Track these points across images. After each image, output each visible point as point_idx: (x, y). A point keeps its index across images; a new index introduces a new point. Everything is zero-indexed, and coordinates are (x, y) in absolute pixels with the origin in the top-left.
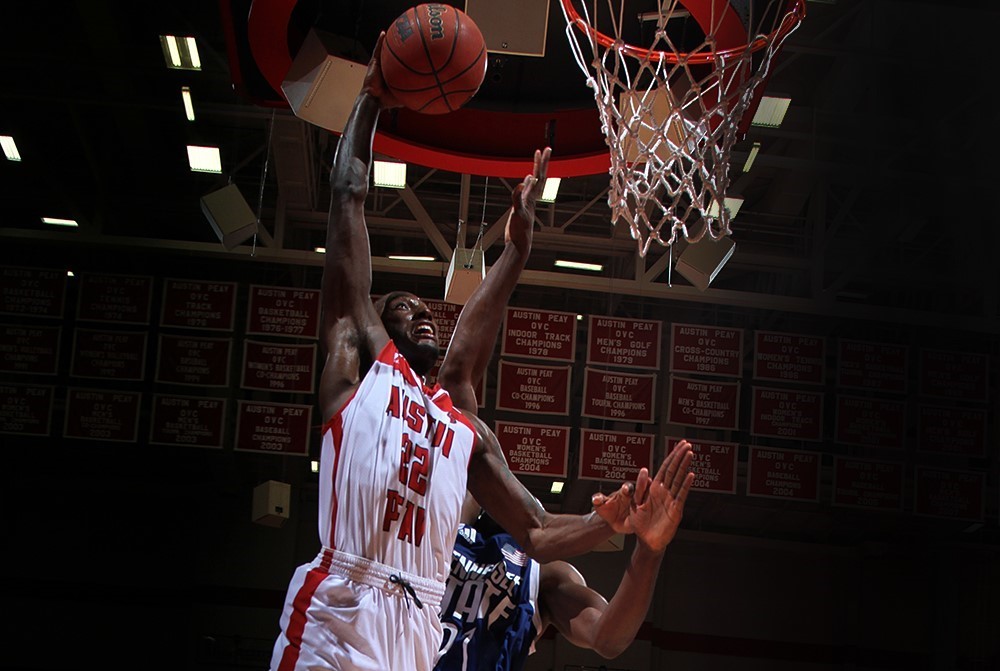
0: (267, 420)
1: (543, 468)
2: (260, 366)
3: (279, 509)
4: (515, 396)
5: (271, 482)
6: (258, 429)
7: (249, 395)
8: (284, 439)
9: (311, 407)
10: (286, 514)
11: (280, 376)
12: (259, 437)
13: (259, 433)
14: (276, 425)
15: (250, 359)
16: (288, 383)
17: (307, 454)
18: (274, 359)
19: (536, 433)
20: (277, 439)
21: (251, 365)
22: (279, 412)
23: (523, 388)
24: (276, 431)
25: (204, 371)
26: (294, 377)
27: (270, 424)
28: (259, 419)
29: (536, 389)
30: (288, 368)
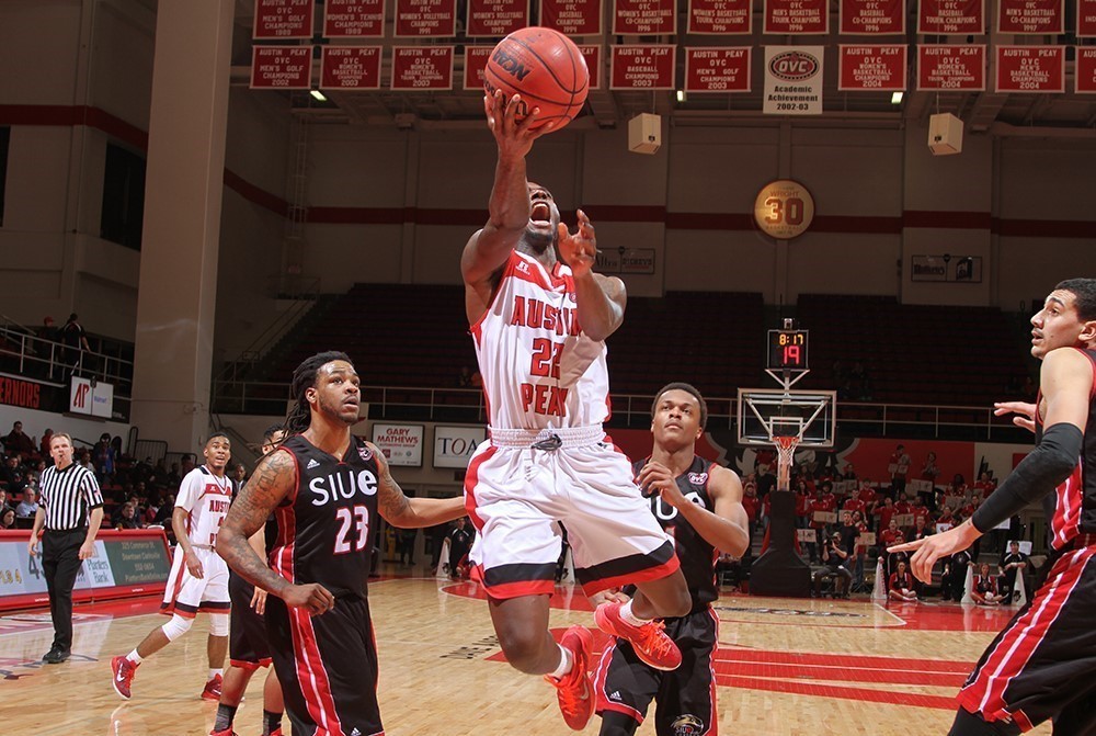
0: (637, 60)
1: (884, 83)
2: (628, 14)
3: (652, 138)
4: (856, 21)
5: (644, 115)
6: (629, 69)
7: (620, 40)
8: (653, 76)
9: (674, 46)
10: (658, 142)
11: (647, 21)
12: (631, 76)
13: (631, 73)
14: (645, 64)
15: (619, 8)
16: (653, 27)
17: (673, 88)
18: (641, 7)
19: (876, 52)
20: (647, 76)
21: (620, 14)
22: (647, 52)
23: (862, 13)
24: (645, 68)
25: (581, 22)
26: (659, 21)
27: (640, 64)
28: (630, 60)
29: (875, 13)
30: (653, 13)
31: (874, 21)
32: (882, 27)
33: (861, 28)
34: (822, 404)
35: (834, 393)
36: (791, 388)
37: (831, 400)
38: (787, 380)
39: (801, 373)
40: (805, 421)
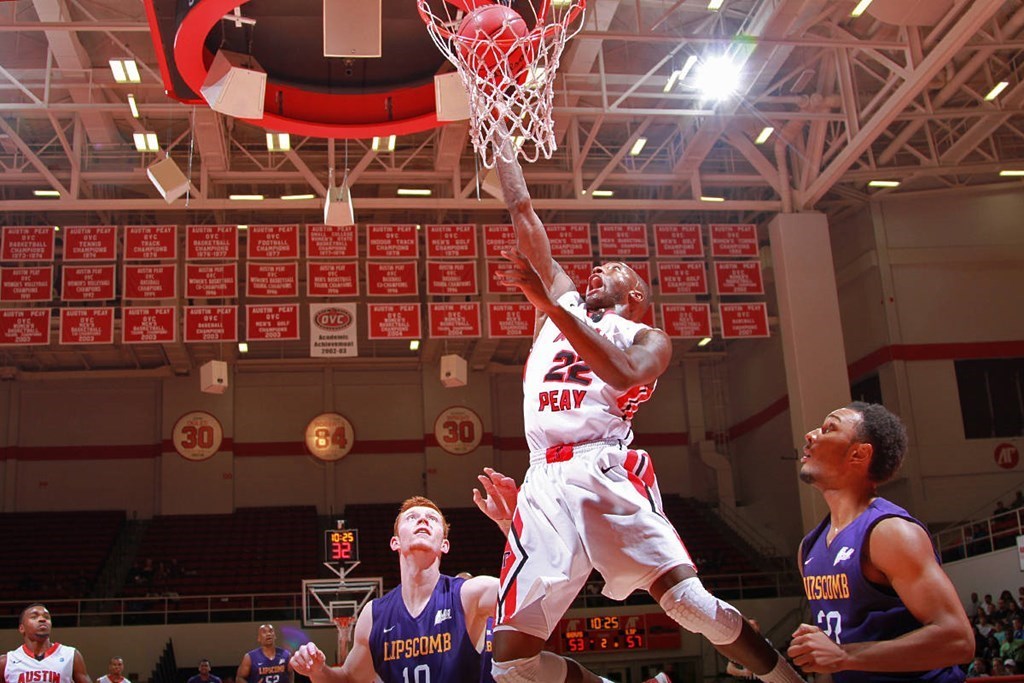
0: (206, 318)
1: (405, 333)
2: (197, 281)
3: (220, 381)
4: (379, 285)
5: (214, 362)
6: (200, 325)
7: (191, 302)
8: (219, 331)
9: (236, 307)
10: (225, 383)
11: (213, 287)
12: (201, 331)
13: (201, 328)
14: (213, 321)
15: (190, 277)
16: (219, 292)
17: (236, 340)
18: (208, 276)
19: (397, 309)
20: (215, 331)
21: (191, 281)
22: (214, 312)
23: (384, 279)
24: (213, 325)
25: (159, 288)
26: (223, 287)
27: (209, 321)
28: (200, 318)
29: (394, 279)
30: (218, 281)
31: (394, 285)
32: (401, 290)
33: (384, 290)
34: (372, 589)
35: (380, 579)
36: (346, 577)
37: (378, 586)
38: (342, 569)
39: (352, 565)
40: (359, 604)
